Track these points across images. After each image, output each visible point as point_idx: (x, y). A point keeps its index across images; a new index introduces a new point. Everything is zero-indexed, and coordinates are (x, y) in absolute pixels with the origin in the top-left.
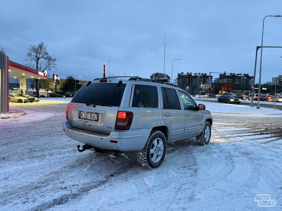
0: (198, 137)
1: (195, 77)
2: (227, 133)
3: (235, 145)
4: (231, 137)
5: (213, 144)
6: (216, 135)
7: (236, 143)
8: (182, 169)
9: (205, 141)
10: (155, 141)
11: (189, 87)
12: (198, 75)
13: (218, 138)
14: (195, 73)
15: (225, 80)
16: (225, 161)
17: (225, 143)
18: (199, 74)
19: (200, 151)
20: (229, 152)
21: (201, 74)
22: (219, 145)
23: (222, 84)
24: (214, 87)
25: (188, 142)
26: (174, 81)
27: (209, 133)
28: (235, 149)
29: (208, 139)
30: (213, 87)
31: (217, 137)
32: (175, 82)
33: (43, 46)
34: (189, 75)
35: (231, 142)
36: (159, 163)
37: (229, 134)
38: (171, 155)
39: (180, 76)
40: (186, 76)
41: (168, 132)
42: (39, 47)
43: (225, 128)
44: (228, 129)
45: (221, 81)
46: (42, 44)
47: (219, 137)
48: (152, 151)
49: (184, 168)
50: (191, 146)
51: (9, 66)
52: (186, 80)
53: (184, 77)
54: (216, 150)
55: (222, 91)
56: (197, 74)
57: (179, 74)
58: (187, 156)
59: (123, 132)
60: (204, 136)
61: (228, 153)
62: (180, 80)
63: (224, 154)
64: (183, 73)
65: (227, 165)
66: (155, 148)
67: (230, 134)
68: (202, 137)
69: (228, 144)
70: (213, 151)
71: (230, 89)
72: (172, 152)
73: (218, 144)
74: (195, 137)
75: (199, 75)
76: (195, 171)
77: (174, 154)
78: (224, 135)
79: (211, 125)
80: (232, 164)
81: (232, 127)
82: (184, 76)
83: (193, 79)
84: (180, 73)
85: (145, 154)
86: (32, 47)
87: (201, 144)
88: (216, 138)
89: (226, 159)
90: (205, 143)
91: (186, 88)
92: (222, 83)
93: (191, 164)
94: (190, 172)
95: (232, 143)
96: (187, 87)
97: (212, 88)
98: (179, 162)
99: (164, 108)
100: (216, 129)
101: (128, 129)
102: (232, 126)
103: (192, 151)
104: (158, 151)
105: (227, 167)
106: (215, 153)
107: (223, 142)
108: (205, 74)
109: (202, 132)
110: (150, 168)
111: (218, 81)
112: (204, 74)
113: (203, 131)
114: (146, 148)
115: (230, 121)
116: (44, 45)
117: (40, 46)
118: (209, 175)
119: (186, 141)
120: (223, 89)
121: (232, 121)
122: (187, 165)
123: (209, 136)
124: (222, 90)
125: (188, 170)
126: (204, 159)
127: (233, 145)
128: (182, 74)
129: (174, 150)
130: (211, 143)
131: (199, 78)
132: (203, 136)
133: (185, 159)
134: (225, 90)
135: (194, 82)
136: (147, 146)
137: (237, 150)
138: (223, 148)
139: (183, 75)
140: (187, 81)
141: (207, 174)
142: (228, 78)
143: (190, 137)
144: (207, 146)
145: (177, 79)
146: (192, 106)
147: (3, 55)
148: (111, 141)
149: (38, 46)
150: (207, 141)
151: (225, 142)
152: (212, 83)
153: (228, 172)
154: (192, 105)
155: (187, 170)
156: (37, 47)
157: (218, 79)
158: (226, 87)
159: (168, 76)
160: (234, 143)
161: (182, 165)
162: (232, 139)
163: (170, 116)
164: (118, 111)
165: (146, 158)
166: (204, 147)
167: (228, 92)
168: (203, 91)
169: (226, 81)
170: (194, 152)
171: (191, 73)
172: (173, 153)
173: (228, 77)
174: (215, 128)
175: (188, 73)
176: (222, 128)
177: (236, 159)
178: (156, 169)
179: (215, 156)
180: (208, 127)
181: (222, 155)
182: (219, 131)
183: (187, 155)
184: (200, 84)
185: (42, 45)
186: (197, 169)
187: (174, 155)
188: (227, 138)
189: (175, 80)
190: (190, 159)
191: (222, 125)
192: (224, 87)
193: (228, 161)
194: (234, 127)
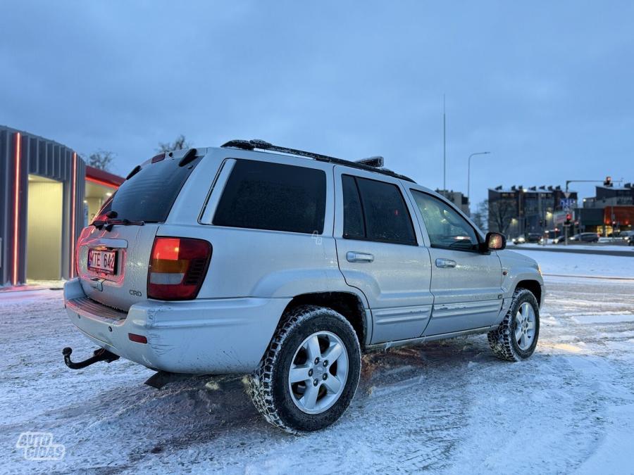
0: (494, 335)
1: (532, 196)
2: (601, 327)
3: (622, 363)
4: (613, 339)
5: (546, 358)
6: (566, 333)
7: (625, 357)
8: (404, 437)
9: (517, 350)
10: (312, 343)
11: (518, 220)
12: (538, 190)
13: (567, 342)
14: (532, 186)
15: (613, 202)
16: (569, 416)
17: (587, 356)
18: (543, 188)
19: (496, 380)
20: (595, 386)
21: (546, 188)
22: (565, 361)
23: (603, 211)
24: (582, 217)
25: (469, 350)
26: (480, 208)
27: (531, 325)
28: (618, 374)
29: (528, 342)
30: (579, 218)
31: (564, 338)
32: (482, 210)
33: (184, 143)
34: (517, 193)
35: (608, 354)
36: (327, 415)
37: (605, 331)
38: (394, 389)
39: (495, 196)
40: (509, 193)
41: (365, 315)
42: (177, 146)
43: (599, 313)
44: (607, 317)
45: (601, 205)
46: (181, 139)
47: (573, 337)
48: (296, 374)
49: (413, 437)
50: (471, 364)
51: (86, 178)
52: (509, 205)
53: (504, 197)
54: (550, 377)
55: (604, 229)
56: (537, 188)
57: (491, 192)
58: (446, 394)
59: (164, 308)
60: (513, 335)
61: (591, 387)
62: (495, 203)
63: (577, 390)
64: (500, 188)
65: (573, 433)
66: (311, 365)
67: (612, 331)
68: (506, 336)
69: (595, 359)
70: (537, 378)
71: (627, 223)
72: (402, 380)
73: (562, 358)
74: (485, 335)
75: (542, 191)
76: (447, 449)
77: (406, 387)
78: (591, 333)
79: (539, 302)
80: (596, 429)
81: (619, 313)
82: (504, 195)
83: (527, 201)
84: (493, 188)
85: (266, 385)
86: (163, 147)
87: (503, 358)
88: (562, 342)
89: (578, 408)
90: (519, 354)
91: (510, 222)
92: (604, 207)
93: (444, 422)
94: (429, 450)
95: (611, 357)
96: (514, 221)
97: (576, 220)
98: (406, 414)
99: (345, 237)
100: (568, 317)
101: (193, 296)
102: (623, 309)
103: (469, 379)
104: (326, 375)
105: (571, 437)
106: (547, 385)
107: (582, 353)
108: (558, 188)
109: (507, 322)
110: (289, 430)
111: (594, 205)
112: (554, 188)
113: (507, 316)
114: (270, 363)
115: (619, 297)
116: (186, 141)
117: (178, 143)
118: (491, 469)
119: (465, 348)
120: (608, 222)
121: (624, 297)
122: (429, 423)
123: (532, 334)
124: (603, 225)
125: (424, 444)
126: (497, 406)
127: (615, 362)
128: (500, 191)
129: (412, 374)
130: (540, 357)
131: (543, 198)
132: (508, 332)
133: (435, 402)
134: (611, 224)
135: (530, 209)
136: (275, 358)
137: (625, 380)
138: (577, 370)
139: (502, 193)
140: (511, 207)
141: (486, 463)
142: (620, 195)
143: (462, 335)
144: (525, 363)
145: (486, 201)
146: (468, 241)
147: (68, 153)
148: (133, 337)
149: (175, 143)
150: (525, 347)
151: (589, 352)
152: (577, 210)
153: (573, 461)
154: (469, 238)
155: (418, 445)
156: (173, 145)
157: (594, 198)
158: (613, 216)
159: (462, 195)
160: (618, 358)
161: (413, 426)
162: (612, 345)
163: (369, 261)
164: (156, 236)
165: (270, 398)
166: (513, 366)
167: (621, 230)
168: (554, 228)
169: (616, 203)
170: (475, 381)
171: (521, 188)
172: (405, 384)
173: (618, 193)
174: (567, 315)
175: (513, 188)
176: (590, 313)
177: (612, 408)
178: (314, 435)
179: (539, 396)
180: (527, 307)
181: (566, 395)
182: (578, 322)
183: (446, 391)
184: (545, 211)
185: (183, 141)
186: (458, 441)
187: (404, 390)
188: (599, 342)
189: (482, 205)
190: (451, 403)
191: (592, 306)
192: (609, 217)
193: (584, 416)
194: (627, 312)
